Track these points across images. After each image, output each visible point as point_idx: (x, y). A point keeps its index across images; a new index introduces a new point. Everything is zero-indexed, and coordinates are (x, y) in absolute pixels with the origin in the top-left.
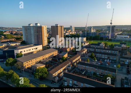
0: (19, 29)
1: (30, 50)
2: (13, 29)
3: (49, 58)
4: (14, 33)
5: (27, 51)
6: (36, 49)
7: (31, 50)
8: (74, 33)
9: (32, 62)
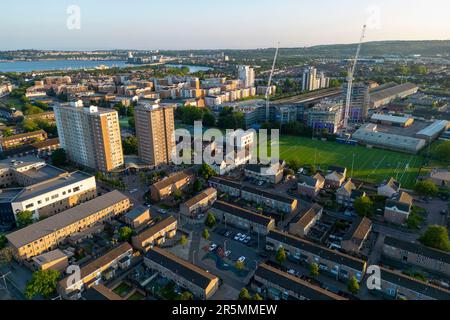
0: (89, 56)
1: (57, 196)
2: (70, 56)
3: (97, 223)
4: (59, 88)
5: (47, 199)
6: (76, 189)
7: (60, 194)
8: (250, 91)
9: (42, 243)
